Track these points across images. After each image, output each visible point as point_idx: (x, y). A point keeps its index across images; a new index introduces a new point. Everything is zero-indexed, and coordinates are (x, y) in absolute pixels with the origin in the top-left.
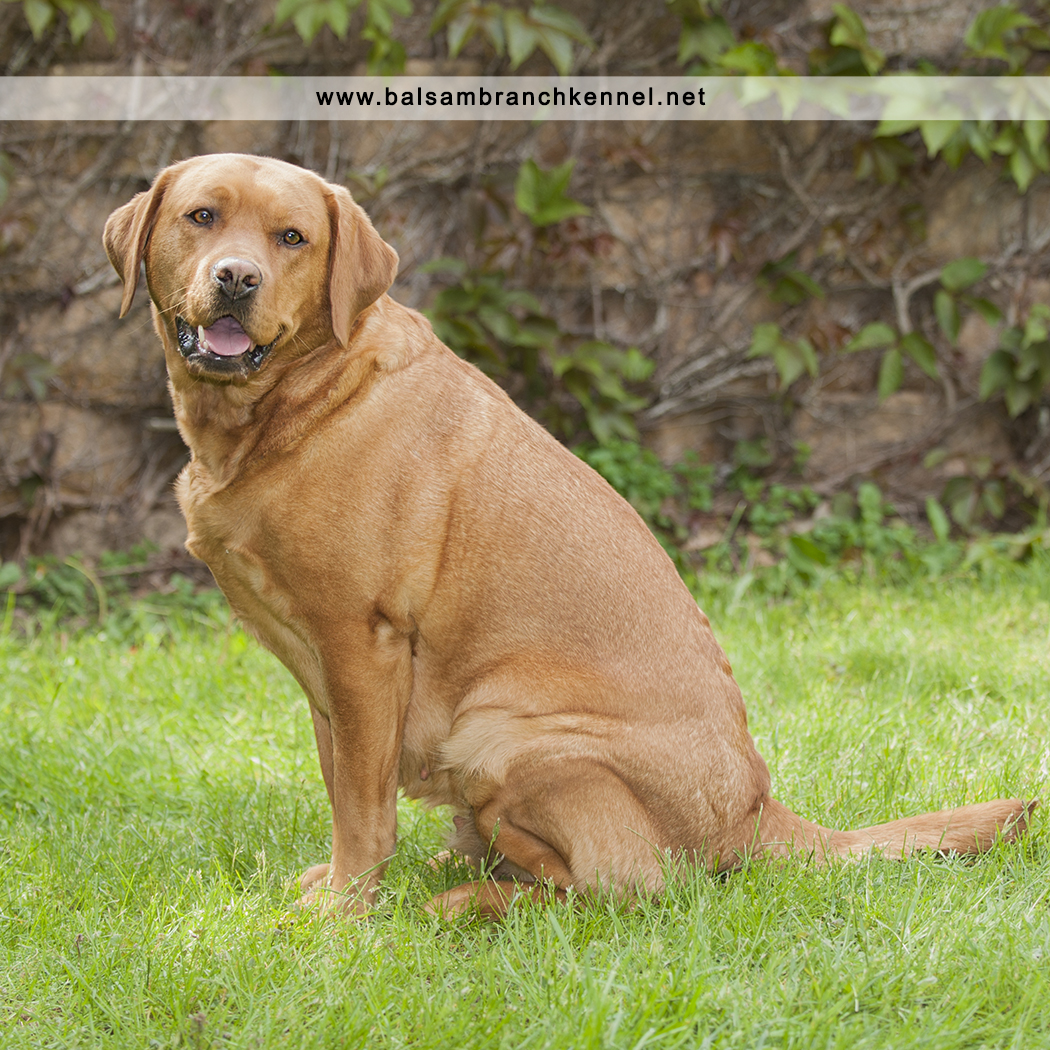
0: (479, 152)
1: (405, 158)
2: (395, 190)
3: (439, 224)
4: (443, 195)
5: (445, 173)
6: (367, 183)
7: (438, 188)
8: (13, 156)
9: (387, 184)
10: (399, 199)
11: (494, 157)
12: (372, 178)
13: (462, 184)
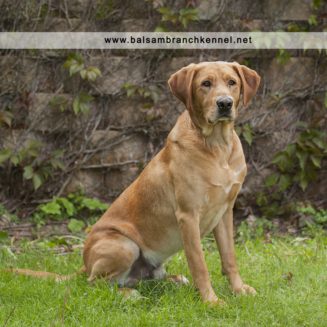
0: (313, 88)
1: (288, 89)
2: (285, 100)
3: (298, 111)
4: (300, 102)
5: (301, 95)
6: (275, 97)
7: (299, 99)
8: (159, 87)
9: (282, 98)
10: (286, 102)
11: (318, 89)
12: (277, 96)
13: (307, 98)
